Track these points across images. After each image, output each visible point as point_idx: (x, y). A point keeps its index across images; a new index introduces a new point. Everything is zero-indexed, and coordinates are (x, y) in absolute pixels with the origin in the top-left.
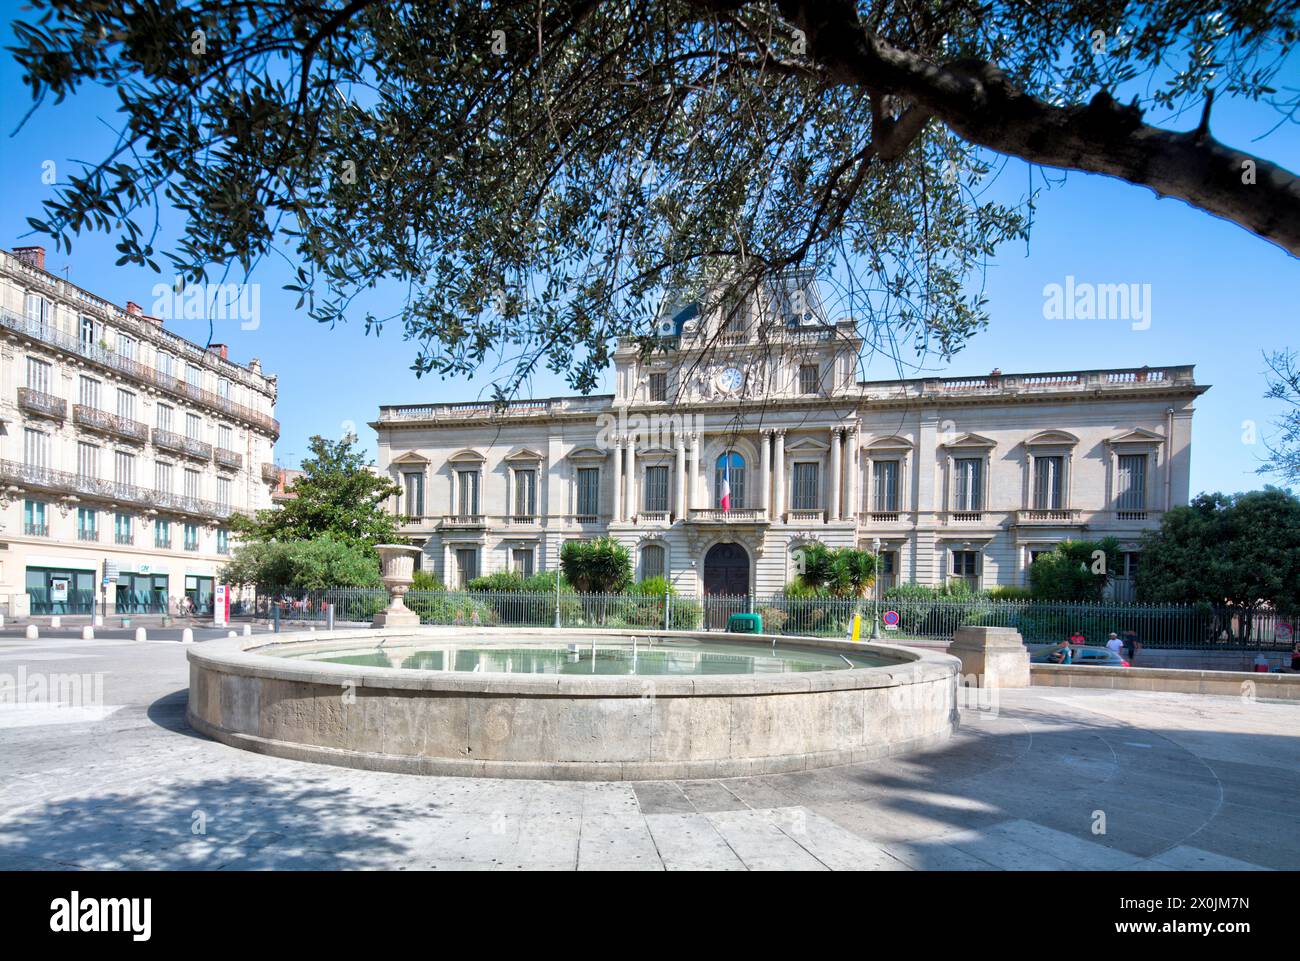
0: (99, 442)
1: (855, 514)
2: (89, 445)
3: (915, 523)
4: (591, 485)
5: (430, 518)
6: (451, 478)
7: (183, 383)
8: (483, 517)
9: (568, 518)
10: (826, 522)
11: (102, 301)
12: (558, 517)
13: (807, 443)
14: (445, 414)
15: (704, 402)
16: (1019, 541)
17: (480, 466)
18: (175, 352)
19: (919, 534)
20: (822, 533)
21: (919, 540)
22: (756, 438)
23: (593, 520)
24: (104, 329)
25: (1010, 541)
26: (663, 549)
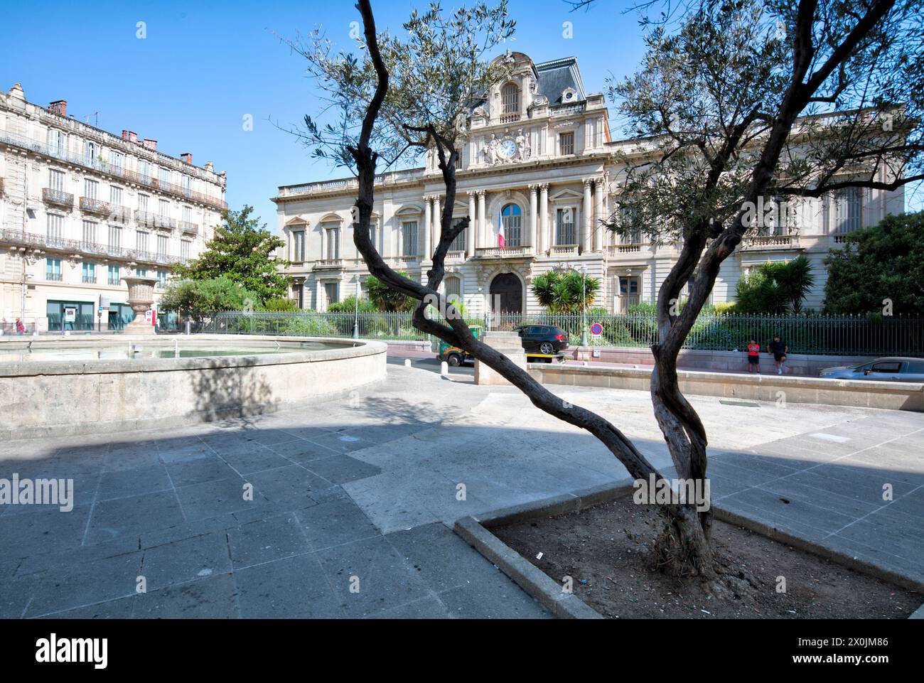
0: (98, 220)
1: (605, 247)
2: (91, 222)
3: (654, 253)
4: (412, 234)
5: (309, 262)
6: (321, 233)
7: (156, 180)
8: (341, 260)
9: (397, 259)
10: (580, 254)
11: (100, 131)
12: (389, 258)
13: (566, 193)
14: (318, 189)
15: (487, 167)
16: (743, 265)
17: (339, 224)
18: (150, 160)
19: (657, 262)
20: (577, 263)
21: (657, 266)
22: (526, 192)
23: (413, 259)
24: (101, 148)
25: (736, 264)
26: (459, 280)
